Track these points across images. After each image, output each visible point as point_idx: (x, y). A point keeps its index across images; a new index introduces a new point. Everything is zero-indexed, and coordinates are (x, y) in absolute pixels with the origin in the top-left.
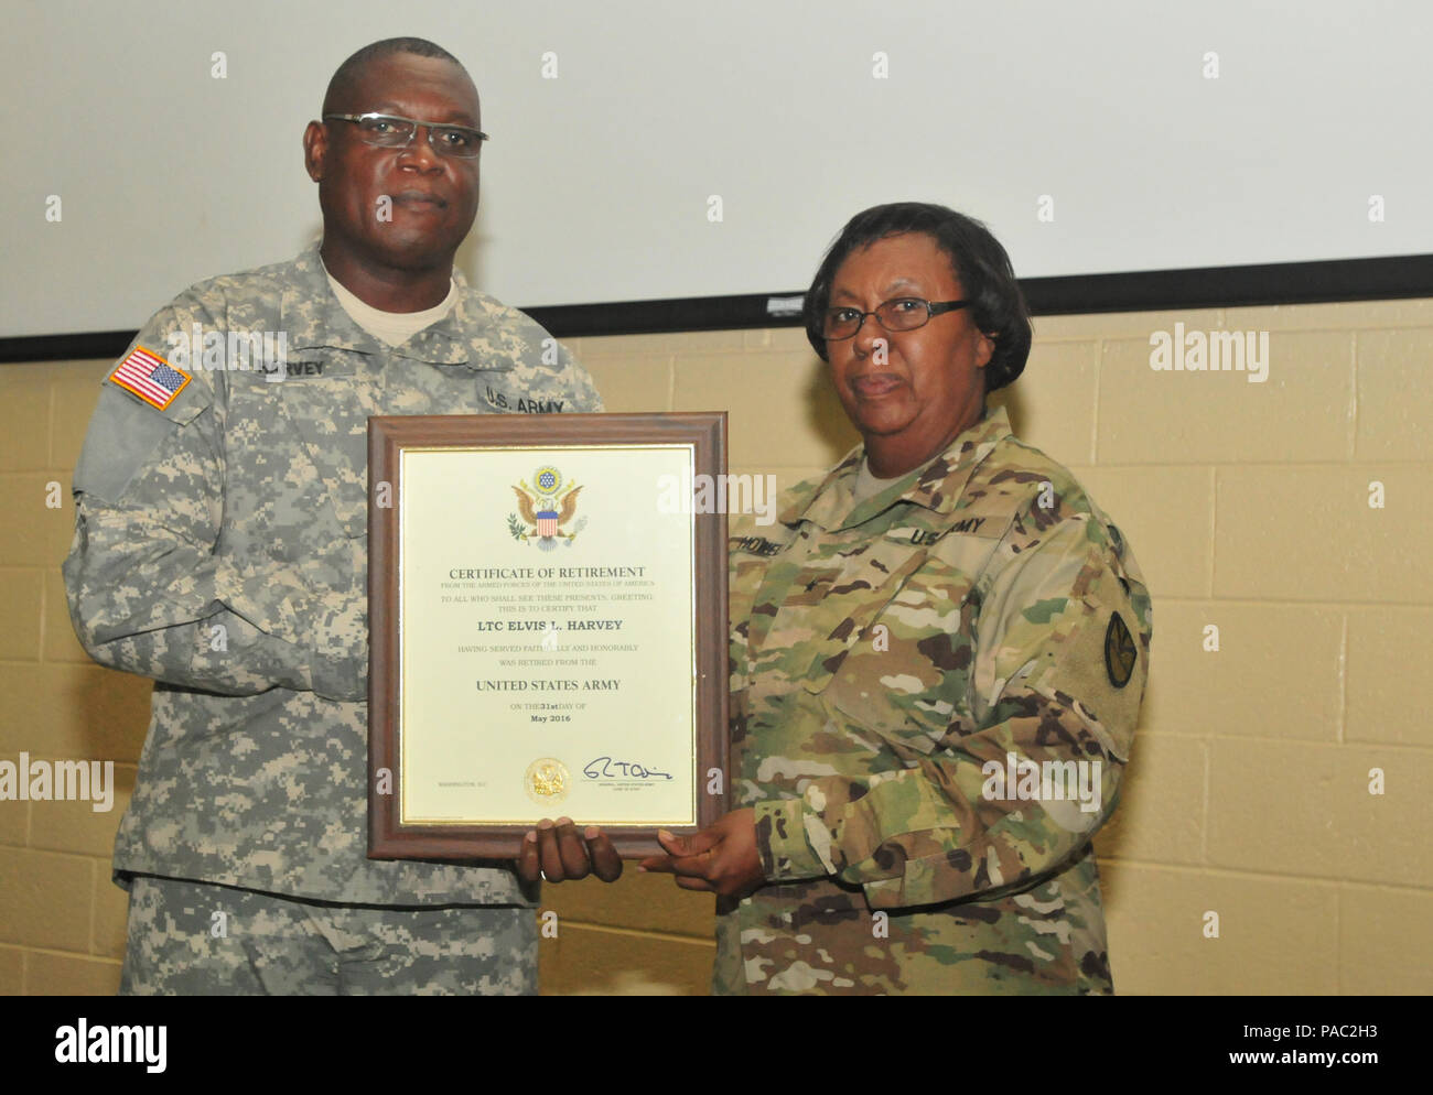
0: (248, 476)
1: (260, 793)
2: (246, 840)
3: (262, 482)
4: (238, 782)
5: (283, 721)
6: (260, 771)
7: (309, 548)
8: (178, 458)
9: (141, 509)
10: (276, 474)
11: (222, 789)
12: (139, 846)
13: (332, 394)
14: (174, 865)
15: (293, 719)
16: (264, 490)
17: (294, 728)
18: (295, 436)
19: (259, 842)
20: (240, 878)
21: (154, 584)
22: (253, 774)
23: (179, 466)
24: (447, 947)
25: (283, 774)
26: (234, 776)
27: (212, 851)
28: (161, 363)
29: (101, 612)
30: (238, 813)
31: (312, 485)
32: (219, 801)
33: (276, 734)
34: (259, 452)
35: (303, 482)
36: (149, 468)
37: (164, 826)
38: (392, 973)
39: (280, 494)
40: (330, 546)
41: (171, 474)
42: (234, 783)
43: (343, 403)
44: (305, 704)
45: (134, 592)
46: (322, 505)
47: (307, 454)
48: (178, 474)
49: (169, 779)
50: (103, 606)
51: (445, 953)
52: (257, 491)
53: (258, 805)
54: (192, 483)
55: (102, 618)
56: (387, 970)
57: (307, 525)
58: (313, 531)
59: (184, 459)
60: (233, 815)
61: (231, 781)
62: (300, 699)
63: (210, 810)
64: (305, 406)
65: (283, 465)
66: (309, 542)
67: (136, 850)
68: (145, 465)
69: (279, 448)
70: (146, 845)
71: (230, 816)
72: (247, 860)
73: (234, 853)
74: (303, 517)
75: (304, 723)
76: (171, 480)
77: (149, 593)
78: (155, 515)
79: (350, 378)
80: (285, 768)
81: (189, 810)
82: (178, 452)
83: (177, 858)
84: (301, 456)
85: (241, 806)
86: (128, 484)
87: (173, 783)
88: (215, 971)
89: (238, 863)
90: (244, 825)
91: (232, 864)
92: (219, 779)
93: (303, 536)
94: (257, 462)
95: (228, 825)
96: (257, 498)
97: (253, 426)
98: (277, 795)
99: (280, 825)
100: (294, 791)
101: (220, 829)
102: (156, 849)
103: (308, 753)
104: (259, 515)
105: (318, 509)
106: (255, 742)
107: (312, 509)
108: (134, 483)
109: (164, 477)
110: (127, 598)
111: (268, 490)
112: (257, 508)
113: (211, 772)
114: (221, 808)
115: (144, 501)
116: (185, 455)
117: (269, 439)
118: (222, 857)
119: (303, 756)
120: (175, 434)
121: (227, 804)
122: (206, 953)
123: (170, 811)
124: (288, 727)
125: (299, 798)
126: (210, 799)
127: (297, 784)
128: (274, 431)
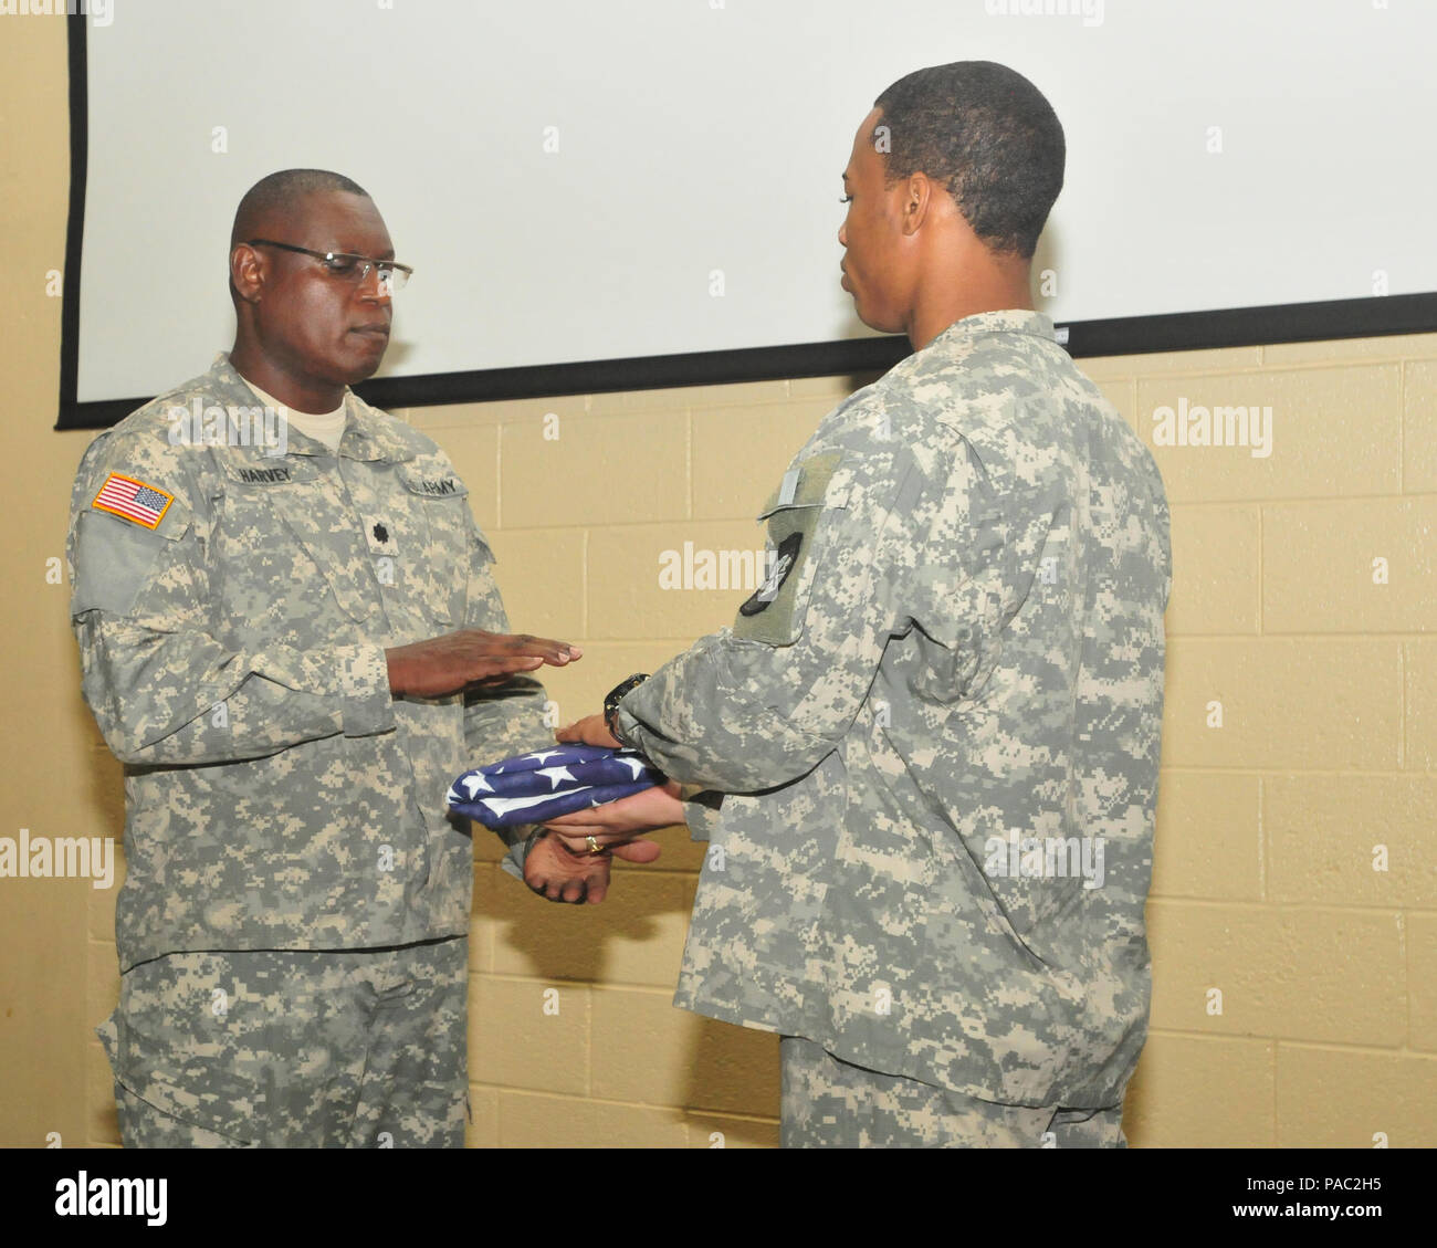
0: (257, 577)
1: (313, 863)
2: (310, 908)
3: (271, 582)
4: (292, 857)
5: (322, 794)
6: (309, 844)
7: (321, 636)
8: (173, 571)
9: (151, 617)
10: (283, 572)
11: (279, 866)
12: (197, 927)
13: (304, 497)
14: (242, 940)
15: (329, 791)
16: (274, 588)
17: (332, 799)
18: (291, 537)
19: (323, 908)
20: (311, 942)
21: (187, 680)
22: (304, 848)
23: (175, 578)
24: (452, 976)
25: (330, 843)
26: (287, 852)
27: (280, 922)
28: (141, 487)
29: (145, 717)
30: (298, 885)
31: (314, 580)
32: (279, 877)
33: (317, 808)
34: (264, 554)
35: (305, 577)
36: (151, 581)
37: (223, 907)
38: (417, 1005)
39: (289, 590)
40: (338, 631)
41: (170, 585)
42: (289, 858)
43: (315, 505)
44: (337, 776)
45: (172, 691)
46: (325, 595)
47: (306, 552)
48: (176, 586)
49: (214, 863)
50: (146, 712)
51: (452, 981)
52: (268, 590)
53: (315, 875)
54: (187, 593)
55: (147, 722)
56: (412, 1003)
57: (315, 615)
58: (321, 620)
59: (179, 570)
60: (296, 887)
61: (285, 857)
62: (332, 772)
63: (271, 885)
64: (291, 509)
65: (286, 564)
66: (320, 630)
67: (195, 932)
68: (148, 578)
69: (282, 548)
70: (204, 925)
71: (292, 889)
72: (314, 925)
73: (302, 921)
74: (312, 608)
75: (341, 792)
76: (170, 591)
77: (185, 689)
78: (164, 622)
79: (314, 483)
80: (331, 837)
81: (250, 889)
82: (172, 565)
83: (243, 932)
84: (300, 554)
85: (300, 878)
86: (137, 594)
87: (220, 866)
88: (289, 1027)
89: (305, 929)
90: (306, 894)
91: (301, 930)
92: (274, 857)
93: (313, 625)
94: (263, 564)
95: (290, 897)
96: (269, 597)
97: (254, 532)
98: (329, 862)
99: (339, 890)
100: (343, 857)
101: (283, 902)
102: (219, 927)
103: (346, 818)
104: (273, 610)
105: (323, 600)
106: (301, 819)
107: (318, 601)
108: (142, 594)
109: (164, 589)
110: (167, 698)
111: (278, 588)
112: (269, 605)
113: (266, 853)
114: (281, 883)
115: (154, 611)
116: (179, 567)
117: (270, 542)
118: (289, 925)
119: (343, 822)
120: (165, 549)
121: (286, 878)
122: (281, 1011)
123: (228, 893)
124: (327, 799)
125: (348, 861)
126: (270, 876)
127: (343, 849)
128: (273, 534)
